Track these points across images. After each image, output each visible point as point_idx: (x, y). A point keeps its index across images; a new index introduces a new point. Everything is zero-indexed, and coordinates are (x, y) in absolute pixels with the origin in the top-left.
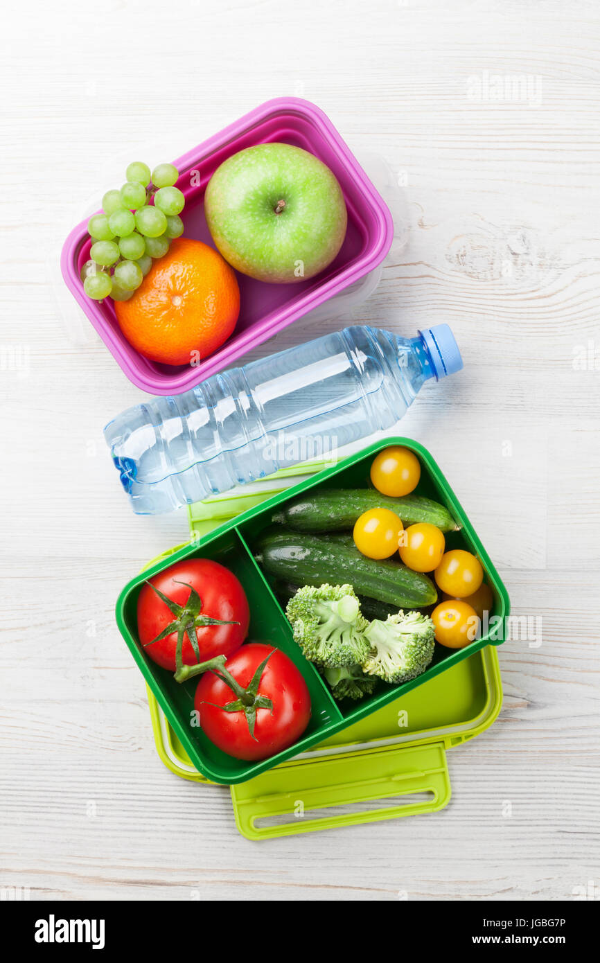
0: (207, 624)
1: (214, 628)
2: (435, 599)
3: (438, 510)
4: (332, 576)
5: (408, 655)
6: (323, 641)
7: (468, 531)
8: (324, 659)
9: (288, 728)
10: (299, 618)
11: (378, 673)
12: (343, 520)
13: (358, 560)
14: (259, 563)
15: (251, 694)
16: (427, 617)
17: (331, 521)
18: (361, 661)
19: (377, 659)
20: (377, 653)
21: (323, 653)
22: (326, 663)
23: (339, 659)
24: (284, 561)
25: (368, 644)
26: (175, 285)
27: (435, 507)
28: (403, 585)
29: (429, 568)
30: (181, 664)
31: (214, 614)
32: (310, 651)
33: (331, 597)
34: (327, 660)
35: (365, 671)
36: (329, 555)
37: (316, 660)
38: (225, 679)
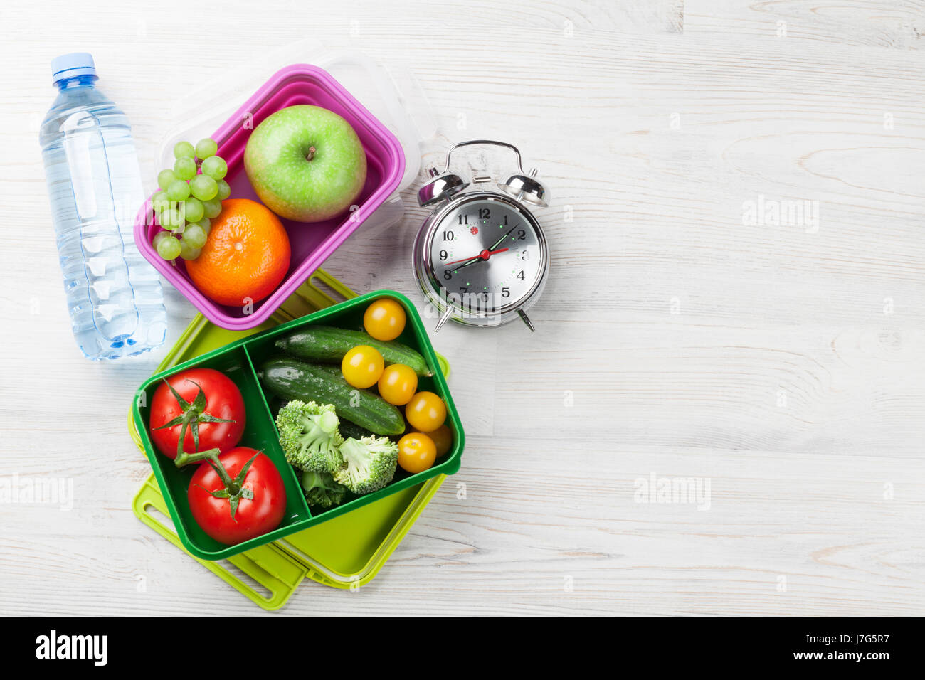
0: (208, 421)
1: (214, 425)
2: (402, 430)
3: (415, 356)
4: (319, 396)
5: (373, 468)
6: (304, 448)
7: (439, 378)
8: (303, 462)
9: (264, 519)
10: (286, 426)
11: (346, 483)
12: (335, 353)
13: (342, 386)
14: (260, 379)
15: (237, 486)
16: (394, 443)
17: (325, 351)
18: (333, 470)
19: (347, 471)
20: (347, 467)
21: (302, 457)
22: (304, 467)
23: (315, 464)
24: (281, 379)
25: (341, 458)
26: (235, 234)
27: (414, 353)
28: (377, 412)
29: (401, 402)
30: (181, 451)
31: (216, 413)
32: (292, 454)
33: (316, 413)
34: (305, 464)
35: (335, 480)
36: (319, 379)
37: (296, 462)
38: (217, 469)
